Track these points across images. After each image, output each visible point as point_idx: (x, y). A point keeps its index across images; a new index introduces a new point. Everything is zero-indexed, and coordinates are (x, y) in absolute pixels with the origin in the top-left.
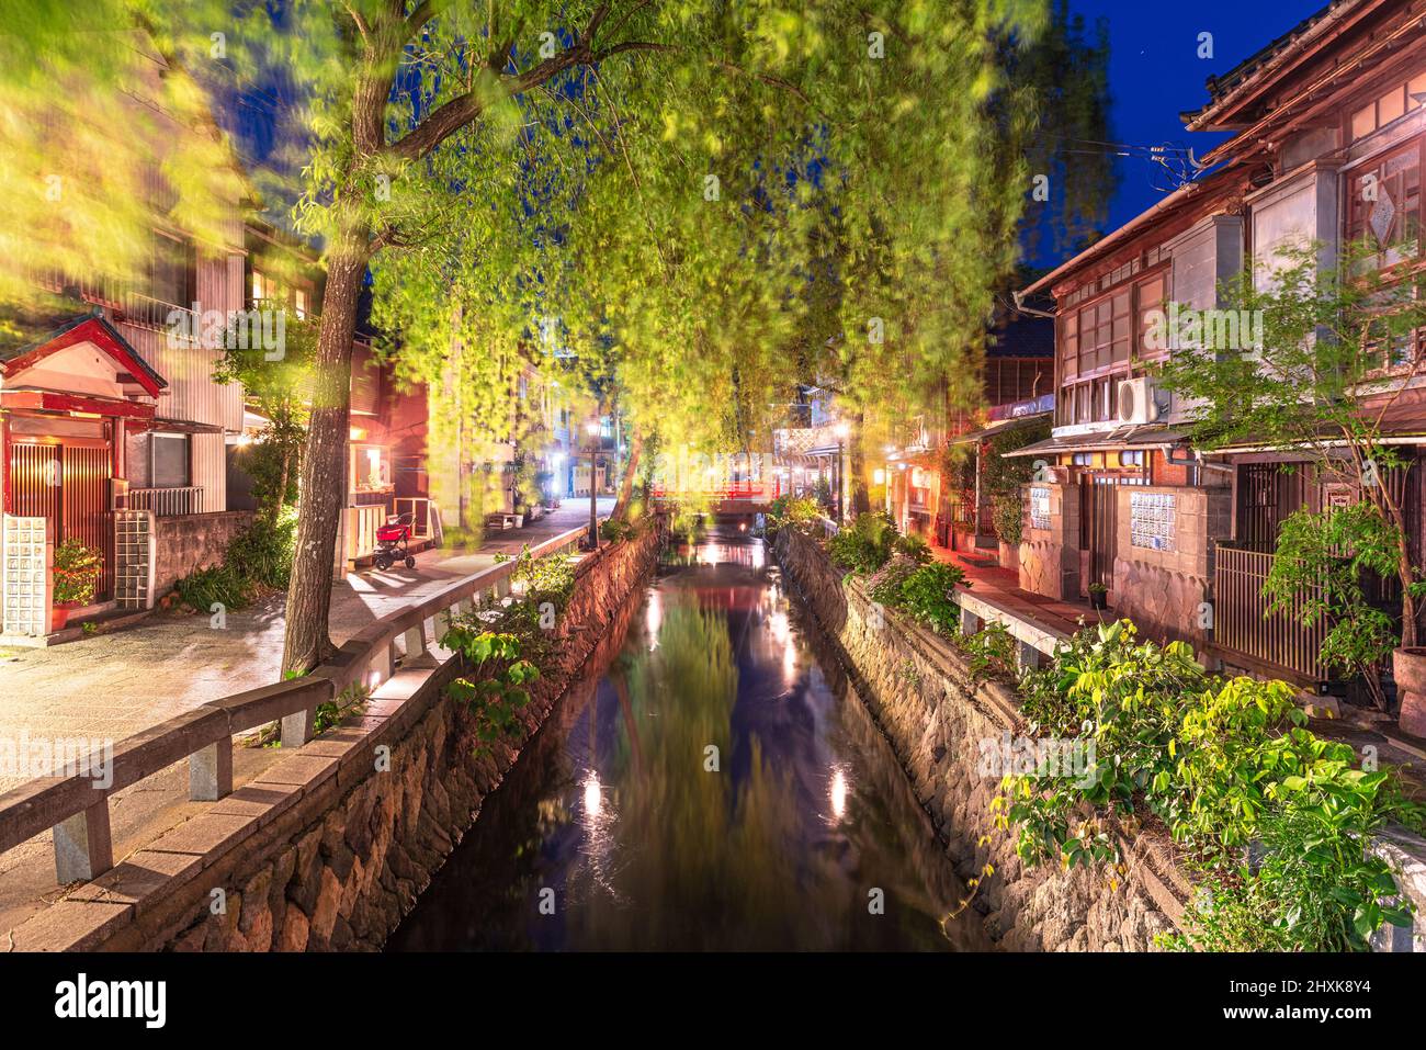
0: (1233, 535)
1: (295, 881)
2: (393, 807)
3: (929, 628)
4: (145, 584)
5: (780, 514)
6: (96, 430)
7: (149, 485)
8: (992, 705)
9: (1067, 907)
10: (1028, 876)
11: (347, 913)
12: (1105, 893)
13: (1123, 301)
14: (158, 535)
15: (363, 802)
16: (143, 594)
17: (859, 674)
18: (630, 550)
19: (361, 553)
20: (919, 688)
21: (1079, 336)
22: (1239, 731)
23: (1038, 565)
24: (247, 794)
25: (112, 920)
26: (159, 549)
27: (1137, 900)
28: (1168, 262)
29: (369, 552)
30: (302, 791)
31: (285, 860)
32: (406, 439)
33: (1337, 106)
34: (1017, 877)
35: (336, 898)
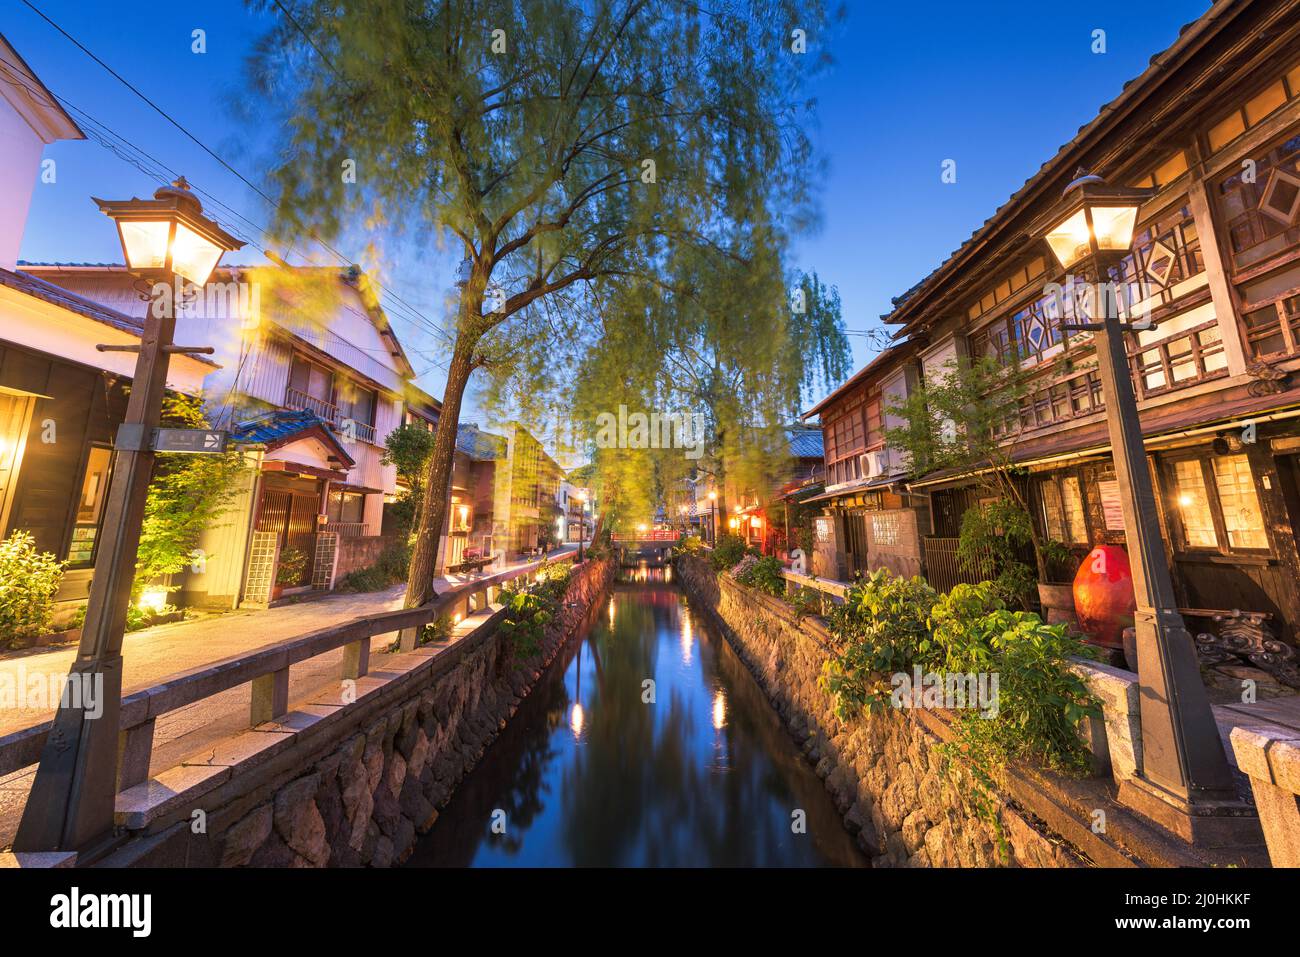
0: (933, 532)
1: (399, 735)
2: (463, 696)
3: (769, 593)
4: (330, 574)
5: (680, 547)
6: (313, 487)
7: (339, 521)
8: (810, 629)
9: (871, 744)
10: (842, 731)
11: (431, 759)
12: (895, 731)
13: (857, 417)
14: (341, 547)
15: (446, 686)
16: (329, 581)
17: (729, 628)
18: (601, 567)
19: (453, 564)
20: (765, 630)
21: (836, 437)
22: (967, 612)
23: (824, 564)
24: (375, 675)
25: (282, 742)
26: (340, 555)
27: (917, 728)
28: (879, 394)
29: (458, 563)
30: (410, 674)
31: (396, 716)
32: (481, 503)
33: (959, 304)
34: (836, 733)
35: (425, 749)
